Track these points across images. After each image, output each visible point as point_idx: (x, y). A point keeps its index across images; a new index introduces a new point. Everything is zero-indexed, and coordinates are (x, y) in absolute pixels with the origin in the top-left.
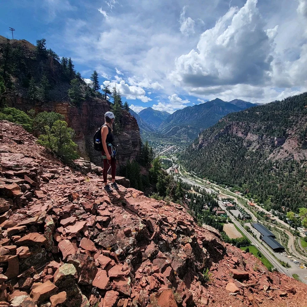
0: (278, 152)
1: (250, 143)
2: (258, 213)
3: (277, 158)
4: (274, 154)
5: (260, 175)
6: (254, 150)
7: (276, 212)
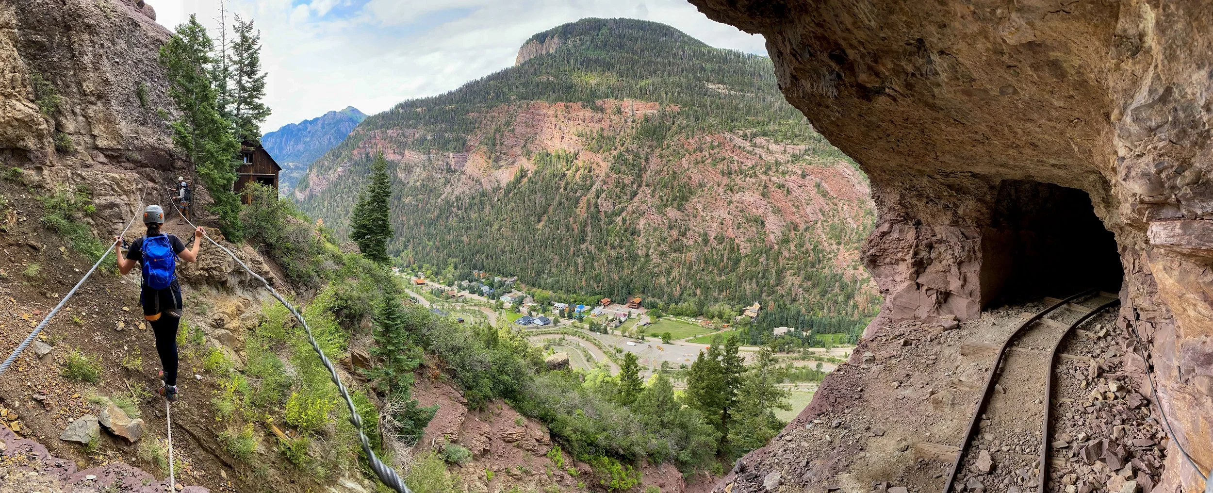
0: (458, 180)
1: (409, 169)
2: (432, 293)
3: (457, 193)
4: (452, 185)
5: (432, 228)
6: (418, 184)
7: (465, 283)
